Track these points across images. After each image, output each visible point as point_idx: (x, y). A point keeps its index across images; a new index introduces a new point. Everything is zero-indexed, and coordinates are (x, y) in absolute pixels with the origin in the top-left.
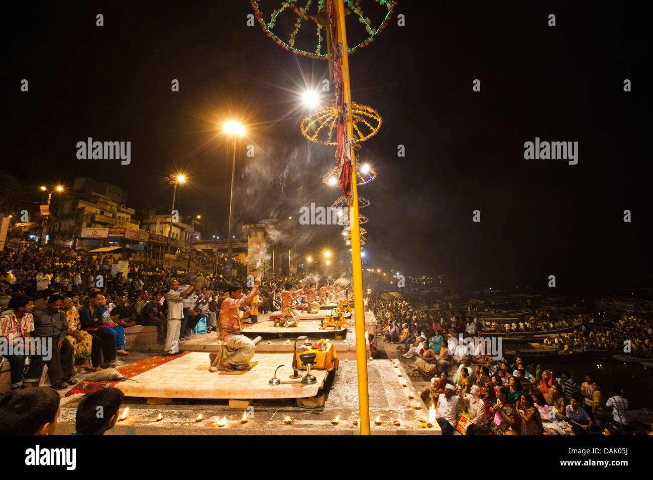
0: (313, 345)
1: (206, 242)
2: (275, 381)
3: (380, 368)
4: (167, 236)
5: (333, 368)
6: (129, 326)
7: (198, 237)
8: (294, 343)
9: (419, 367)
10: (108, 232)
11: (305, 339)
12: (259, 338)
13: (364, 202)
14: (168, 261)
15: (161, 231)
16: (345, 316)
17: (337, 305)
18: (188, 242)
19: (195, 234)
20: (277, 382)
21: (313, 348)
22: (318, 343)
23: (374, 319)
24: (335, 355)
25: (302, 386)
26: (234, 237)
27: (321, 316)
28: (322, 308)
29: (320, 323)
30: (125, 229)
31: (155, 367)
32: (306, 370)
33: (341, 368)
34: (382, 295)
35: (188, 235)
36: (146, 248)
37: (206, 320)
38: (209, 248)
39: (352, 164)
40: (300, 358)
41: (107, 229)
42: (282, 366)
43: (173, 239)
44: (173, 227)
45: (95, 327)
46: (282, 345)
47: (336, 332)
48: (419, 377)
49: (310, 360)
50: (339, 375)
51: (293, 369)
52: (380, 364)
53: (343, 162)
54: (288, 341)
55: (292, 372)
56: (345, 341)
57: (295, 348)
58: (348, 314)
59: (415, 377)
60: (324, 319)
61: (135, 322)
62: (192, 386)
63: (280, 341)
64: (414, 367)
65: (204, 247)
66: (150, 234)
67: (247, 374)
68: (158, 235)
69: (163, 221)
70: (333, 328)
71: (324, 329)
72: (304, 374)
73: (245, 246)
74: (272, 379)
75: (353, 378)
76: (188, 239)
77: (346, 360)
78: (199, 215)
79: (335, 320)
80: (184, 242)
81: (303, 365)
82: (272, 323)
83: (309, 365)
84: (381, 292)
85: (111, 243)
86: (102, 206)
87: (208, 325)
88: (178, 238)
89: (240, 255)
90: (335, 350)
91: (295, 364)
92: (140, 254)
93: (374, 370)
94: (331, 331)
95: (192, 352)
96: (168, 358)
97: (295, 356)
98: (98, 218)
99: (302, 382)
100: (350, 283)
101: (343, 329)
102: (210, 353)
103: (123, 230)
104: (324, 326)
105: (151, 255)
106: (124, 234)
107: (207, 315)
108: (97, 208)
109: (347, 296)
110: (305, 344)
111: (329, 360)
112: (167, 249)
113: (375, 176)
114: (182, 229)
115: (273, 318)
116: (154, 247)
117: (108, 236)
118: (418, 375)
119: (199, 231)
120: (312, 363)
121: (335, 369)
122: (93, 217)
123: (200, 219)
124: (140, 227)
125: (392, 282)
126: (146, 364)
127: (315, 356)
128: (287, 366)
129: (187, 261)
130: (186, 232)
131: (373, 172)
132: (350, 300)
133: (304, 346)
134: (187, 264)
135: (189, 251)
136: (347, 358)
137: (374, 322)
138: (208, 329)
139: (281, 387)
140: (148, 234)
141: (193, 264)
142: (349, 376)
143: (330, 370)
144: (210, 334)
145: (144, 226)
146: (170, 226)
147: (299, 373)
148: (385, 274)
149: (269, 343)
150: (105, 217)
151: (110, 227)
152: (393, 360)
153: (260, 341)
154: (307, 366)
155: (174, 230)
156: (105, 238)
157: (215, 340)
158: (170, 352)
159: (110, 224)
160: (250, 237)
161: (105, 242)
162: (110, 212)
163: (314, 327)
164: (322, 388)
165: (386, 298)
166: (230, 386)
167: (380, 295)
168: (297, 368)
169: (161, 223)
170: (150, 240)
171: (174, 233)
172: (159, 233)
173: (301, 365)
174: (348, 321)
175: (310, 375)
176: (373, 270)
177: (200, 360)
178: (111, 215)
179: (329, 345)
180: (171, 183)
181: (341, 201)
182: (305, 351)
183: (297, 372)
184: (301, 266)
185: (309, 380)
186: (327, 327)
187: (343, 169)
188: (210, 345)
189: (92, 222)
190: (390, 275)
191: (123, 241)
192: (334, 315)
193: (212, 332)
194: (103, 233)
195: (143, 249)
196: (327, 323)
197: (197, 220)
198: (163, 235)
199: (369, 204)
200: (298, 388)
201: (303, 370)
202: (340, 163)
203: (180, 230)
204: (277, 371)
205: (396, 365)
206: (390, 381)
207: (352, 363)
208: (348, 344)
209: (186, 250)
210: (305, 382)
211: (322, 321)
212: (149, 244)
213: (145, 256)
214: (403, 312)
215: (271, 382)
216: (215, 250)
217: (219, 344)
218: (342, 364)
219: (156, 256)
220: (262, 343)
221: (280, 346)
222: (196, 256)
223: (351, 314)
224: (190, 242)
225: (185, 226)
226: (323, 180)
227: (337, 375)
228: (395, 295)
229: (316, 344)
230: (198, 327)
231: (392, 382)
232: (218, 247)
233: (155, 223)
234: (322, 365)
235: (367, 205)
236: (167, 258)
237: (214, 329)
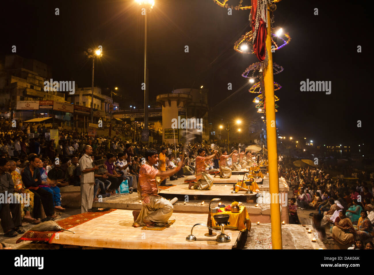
0: (226, 207)
1: (124, 111)
2: (191, 237)
3: (293, 233)
4: (89, 107)
5: (246, 229)
6: (64, 186)
7: (116, 107)
8: (208, 204)
9: (334, 235)
10: (38, 105)
11: (218, 201)
12: (176, 199)
13: (277, 69)
14: (92, 129)
15: (84, 103)
16: (256, 182)
17: (248, 171)
18: (108, 112)
19: (114, 105)
20: (193, 239)
21: (226, 210)
22: (231, 205)
23: (286, 186)
24: (248, 217)
25: (217, 244)
26: (149, 107)
27: (233, 181)
28: (233, 174)
29: (232, 187)
30: (53, 101)
31: (87, 221)
32: (220, 229)
33: (253, 230)
34: (294, 162)
35: (108, 106)
36: (72, 118)
37: (127, 182)
38: (127, 117)
39: (267, 26)
40: (215, 218)
41: (38, 102)
42: (197, 224)
43: (95, 110)
44: (94, 99)
45: (36, 187)
46: (197, 207)
47: (248, 196)
48: (333, 244)
49: (224, 220)
50: (252, 236)
51: (208, 228)
52: (293, 228)
53: (257, 25)
54: (203, 203)
55: (207, 231)
56: (257, 205)
57: (210, 209)
58: (260, 180)
59: (329, 244)
60: (236, 183)
61: (67, 183)
62: (120, 238)
63: (195, 202)
64: (329, 235)
65: (123, 116)
66: (75, 106)
67: (166, 230)
68: (81, 106)
69: (85, 93)
70: (245, 192)
71: (236, 193)
72: (218, 233)
73: (159, 115)
74: (189, 236)
75: (265, 240)
76: (108, 109)
77: (258, 223)
78: (117, 87)
79: (247, 185)
80: (105, 112)
81: (217, 225)
82: (187, 186)
83: (223, 225)
84: (294, 160)
85: (42, 114)
86: (31, 81)
87: (129, 187)
88: (100, 109)
89: (155, 123)
90: (247, 213)
91: (210, 223)
92: (67, 124)
93: (286, 234)
94: (243, 195)
95: (117, 210)
96: (97, 213)
97: (210, 216)
98: (29, 92)
99: (216, 240)
100: (262, 150)
101: (254, 193)
102: (133, 211)
103: (51, 103)
104: (236, 191)
105: (77, 124)
106: (53, 106)
107: (129, 178)
108: (27, 83)
109: (258, 162)
110: (219, 206)
111: (242, 222)
112: (90, 119)
113: (289, 40)
114: (102, 101)
115: (188, 182)
116: (78, 117)
117: (39, 108)
118: (333, 243)
119: (117, 102)
120: (226, 223)
121: (248, 230)
122: (24, 91)
123: (117, 90)
124: (66, 100)
125: (304, 150)
126: (80, 218)
127: (228, 217)
128: (202, 224)
129: (108, 130)
130: (106, 103)
131: (287, 36)
132: (261, 166)
133: (217, 208)
134: (108, 132)
135: (109, 120)
136: (259, 221)
137: (285, 188)
138: (130, 190)
139: (197, 243)
140: (73, 106)
141: (113, 133)
142: (261, 237)
143: (243, 230)
144: (131, 194)
145: (69, 99)
146: (91, 98)
147: (214, 232)
148: (297, 142)
149: (185, 204)
150: (35, 91)
151: (40, 100)
152: (306, 226)
153: (176, 202)
154: (221, 226)
155: (96, 101)
156: (37, 110)
157: (136, 200)
158: (98, 209)
159: (40, 97)
160: (164, 106)
161: (36, 113)
162: (39, 86)
163: (227, 191)
164: (236, 247)
165: (299, 165)
166: (152, 239)
167: (292, 163)
168: (211, 227)
169: (84, 95)
170: (76, 111)
171: (95, 105)
172: (82, 105)
173: (215, 225)
174: (260, 186)
175: (224, 234)
176: (284, 138)
177: (124, 217)
178: (40, 89)
179: (242, 208)
180: (89, 57)
181: (253, 68)
182: (219, 212)
183: (212, 231)
184: (213, 133)
185: (223, 239)
186: (239, 191)
187: (257, 33)
188: (133, 204)
189: (25, 96)
190: (303, 143)
191: (52, 112)
192: (246, 180)
193: (133, 193)
194: (35, 105)
195: (69, 119)
196: (239, 188)
197: (115, 91)
198: (86, 106)
199: (282, 70)
200: (213, 246)
201: (217, 229)
202: (254, 26)
203: (100, 101)
204: (194, 229)
205: (309, 231)
206: (303, 245)
207: (264, 226)
208: (260, 208)
209: (107, 119)
210: (219, 240)
211: (234, 186)
212: (75, 114)
213: (72, 126)
214: (316, 180)
215: (188, 239)
216: (132, 119)
217: (140, 204)
218: (254, 226)
219: (81, 126)
220: (179, 204)
221: (195, 207)
222: (115, 124)
223: (263, 180)
224: (109, 112)
225: (104, 97)
226: (234, 47)
227: (250, 236)
228: (308, 163)
229: (229, 206)
230: (121, 188)
231: (306, 247)
232: (135, 116)
233: (79, 95)
234: (235, 226)
235: (280, 71)
236: (91, 127)
237: (135, 190)
